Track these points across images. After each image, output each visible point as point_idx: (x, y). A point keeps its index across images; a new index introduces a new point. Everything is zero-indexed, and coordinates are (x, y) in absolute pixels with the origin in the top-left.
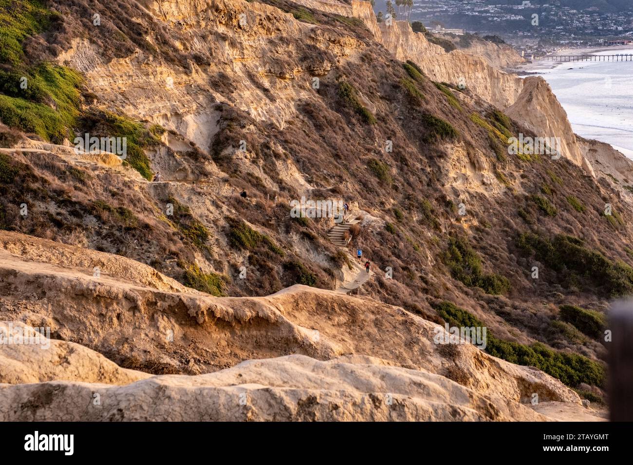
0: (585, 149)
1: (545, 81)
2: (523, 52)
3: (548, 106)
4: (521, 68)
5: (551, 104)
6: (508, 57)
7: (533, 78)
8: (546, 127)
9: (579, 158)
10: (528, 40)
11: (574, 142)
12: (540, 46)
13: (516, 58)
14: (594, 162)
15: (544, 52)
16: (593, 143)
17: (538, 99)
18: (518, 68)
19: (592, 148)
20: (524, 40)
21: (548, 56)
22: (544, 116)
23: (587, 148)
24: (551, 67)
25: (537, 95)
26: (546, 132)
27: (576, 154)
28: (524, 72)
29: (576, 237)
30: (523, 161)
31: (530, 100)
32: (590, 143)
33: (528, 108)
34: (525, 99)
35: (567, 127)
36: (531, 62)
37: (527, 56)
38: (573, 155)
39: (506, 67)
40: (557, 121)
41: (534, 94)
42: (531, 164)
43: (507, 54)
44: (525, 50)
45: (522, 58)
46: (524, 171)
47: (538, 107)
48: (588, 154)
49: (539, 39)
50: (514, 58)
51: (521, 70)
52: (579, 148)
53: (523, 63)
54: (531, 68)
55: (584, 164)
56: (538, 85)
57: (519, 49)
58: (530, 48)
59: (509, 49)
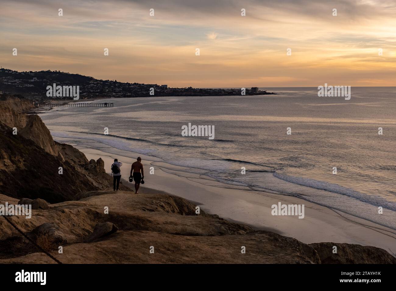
0: (60, 148)
1: (39, 117)
2: (34, 102)
3: (41, 129)
4: (33, 110)
5: (42, 127)
6: (26, 105)
7: (33, 115)
8: (40, 138)
9: (57, 153)
10: (36, 96)
11: (54, 145)
12: (42, 100)
13: (30, 105)
14: (64, 154)
15: (44, 102)
16: (64, 145)
17: (36, 125)
18: (31, 110)
19: (63, 147)
20: (35, 97)
21: (47, 104)
22: (39, 133)
23: (61, 147)
24: (48, 110)
25: (35, 123)
26: (40, 140)
27: (55, 150)
28: (34, 112)
29: (50, 188)
30: (25, 154)
31: (32, 126)
32: (62, 145)
33: (31, 130)
34: (29, 126)
35: (51, 138)
36: (38, 107)
37: (36, 104)
38: (54, 151)
39: (25, 110)
40: (46, 135)
41: (34, 123)
42: (28, 155)
43: (25, 103)
44: (35, 101)
45: (34, 106)
46: (25, 159)
47: (35, 129)
48: (62, 150)
49: (42, 96)
50: (29, 105)
51: (33, 111)
52: (57, 148)
53: (34, 108)
54: (38, 110)
55: (59, 155)
56: (35, 118)
57: (31, 101)
58: (37, 100)
59: (26, 101)
